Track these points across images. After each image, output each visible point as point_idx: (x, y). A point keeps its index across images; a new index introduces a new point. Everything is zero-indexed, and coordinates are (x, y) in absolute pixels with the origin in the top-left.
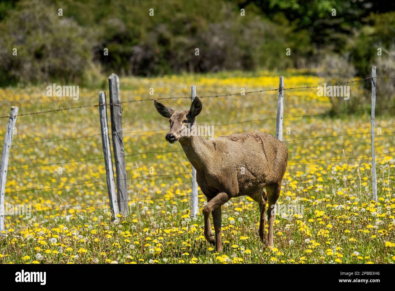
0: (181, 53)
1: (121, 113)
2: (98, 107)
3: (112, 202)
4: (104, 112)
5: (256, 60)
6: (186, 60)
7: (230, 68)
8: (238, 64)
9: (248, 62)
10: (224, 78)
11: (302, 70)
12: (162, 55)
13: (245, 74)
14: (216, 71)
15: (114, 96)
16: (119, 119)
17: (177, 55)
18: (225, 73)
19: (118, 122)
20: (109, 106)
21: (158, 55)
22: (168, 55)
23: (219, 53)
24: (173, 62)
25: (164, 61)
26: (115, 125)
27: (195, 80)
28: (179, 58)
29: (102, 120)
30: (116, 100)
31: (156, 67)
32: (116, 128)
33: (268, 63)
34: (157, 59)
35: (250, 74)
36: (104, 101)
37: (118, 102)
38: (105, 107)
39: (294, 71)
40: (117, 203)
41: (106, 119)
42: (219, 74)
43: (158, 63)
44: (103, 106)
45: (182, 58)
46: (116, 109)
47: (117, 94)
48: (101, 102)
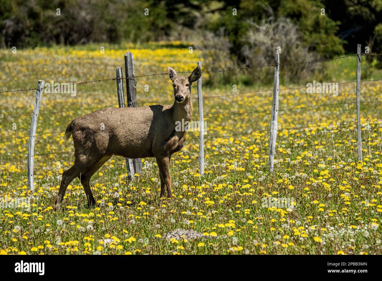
0: (50, 26)
1: (135, 85)
2: (116, 81)
3: (128, 163)
4: (120, 84)
5: (121, 33)
6: (55, 32)
7: (97, 41)
8: (105, 37)
9: (114, 35)
10: (92, 50)
11: (162, 43)
12: (32, 28)
13: (112, 46)
14: (84, 43)
15: (129, 71)
16: (133, 90)
17: (47, 27)
18: (92, 45)
19: (133, 94)
20: (125, 80)
21: (28, 28)
22: (38, 28)
23: (86, 26)
24: (43, 34)
25: (33, 34)
26: (131, 96)
27: (66, 51)
28: (48, 31)
29: (119, 92)
30: (131, 75)
31: (27, 39)
32: (132, 99)
33: (132, 36)
34: (27, 32)
35: (116, 46)
36: (121, 75)
37: (133, 76)
38: (121, 80)
39: (154, 43)
40: (132, 164)
41: (122, 91)
42: (87, 46)
43: (29, 36)
44: (120, 79)
45: (51, 31)
46: (131, 83)
47: (132, 69)
48: (118, 76)
